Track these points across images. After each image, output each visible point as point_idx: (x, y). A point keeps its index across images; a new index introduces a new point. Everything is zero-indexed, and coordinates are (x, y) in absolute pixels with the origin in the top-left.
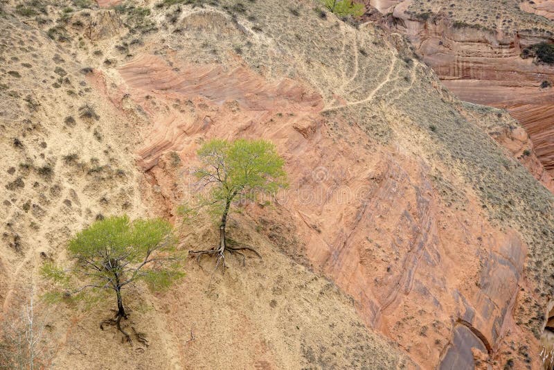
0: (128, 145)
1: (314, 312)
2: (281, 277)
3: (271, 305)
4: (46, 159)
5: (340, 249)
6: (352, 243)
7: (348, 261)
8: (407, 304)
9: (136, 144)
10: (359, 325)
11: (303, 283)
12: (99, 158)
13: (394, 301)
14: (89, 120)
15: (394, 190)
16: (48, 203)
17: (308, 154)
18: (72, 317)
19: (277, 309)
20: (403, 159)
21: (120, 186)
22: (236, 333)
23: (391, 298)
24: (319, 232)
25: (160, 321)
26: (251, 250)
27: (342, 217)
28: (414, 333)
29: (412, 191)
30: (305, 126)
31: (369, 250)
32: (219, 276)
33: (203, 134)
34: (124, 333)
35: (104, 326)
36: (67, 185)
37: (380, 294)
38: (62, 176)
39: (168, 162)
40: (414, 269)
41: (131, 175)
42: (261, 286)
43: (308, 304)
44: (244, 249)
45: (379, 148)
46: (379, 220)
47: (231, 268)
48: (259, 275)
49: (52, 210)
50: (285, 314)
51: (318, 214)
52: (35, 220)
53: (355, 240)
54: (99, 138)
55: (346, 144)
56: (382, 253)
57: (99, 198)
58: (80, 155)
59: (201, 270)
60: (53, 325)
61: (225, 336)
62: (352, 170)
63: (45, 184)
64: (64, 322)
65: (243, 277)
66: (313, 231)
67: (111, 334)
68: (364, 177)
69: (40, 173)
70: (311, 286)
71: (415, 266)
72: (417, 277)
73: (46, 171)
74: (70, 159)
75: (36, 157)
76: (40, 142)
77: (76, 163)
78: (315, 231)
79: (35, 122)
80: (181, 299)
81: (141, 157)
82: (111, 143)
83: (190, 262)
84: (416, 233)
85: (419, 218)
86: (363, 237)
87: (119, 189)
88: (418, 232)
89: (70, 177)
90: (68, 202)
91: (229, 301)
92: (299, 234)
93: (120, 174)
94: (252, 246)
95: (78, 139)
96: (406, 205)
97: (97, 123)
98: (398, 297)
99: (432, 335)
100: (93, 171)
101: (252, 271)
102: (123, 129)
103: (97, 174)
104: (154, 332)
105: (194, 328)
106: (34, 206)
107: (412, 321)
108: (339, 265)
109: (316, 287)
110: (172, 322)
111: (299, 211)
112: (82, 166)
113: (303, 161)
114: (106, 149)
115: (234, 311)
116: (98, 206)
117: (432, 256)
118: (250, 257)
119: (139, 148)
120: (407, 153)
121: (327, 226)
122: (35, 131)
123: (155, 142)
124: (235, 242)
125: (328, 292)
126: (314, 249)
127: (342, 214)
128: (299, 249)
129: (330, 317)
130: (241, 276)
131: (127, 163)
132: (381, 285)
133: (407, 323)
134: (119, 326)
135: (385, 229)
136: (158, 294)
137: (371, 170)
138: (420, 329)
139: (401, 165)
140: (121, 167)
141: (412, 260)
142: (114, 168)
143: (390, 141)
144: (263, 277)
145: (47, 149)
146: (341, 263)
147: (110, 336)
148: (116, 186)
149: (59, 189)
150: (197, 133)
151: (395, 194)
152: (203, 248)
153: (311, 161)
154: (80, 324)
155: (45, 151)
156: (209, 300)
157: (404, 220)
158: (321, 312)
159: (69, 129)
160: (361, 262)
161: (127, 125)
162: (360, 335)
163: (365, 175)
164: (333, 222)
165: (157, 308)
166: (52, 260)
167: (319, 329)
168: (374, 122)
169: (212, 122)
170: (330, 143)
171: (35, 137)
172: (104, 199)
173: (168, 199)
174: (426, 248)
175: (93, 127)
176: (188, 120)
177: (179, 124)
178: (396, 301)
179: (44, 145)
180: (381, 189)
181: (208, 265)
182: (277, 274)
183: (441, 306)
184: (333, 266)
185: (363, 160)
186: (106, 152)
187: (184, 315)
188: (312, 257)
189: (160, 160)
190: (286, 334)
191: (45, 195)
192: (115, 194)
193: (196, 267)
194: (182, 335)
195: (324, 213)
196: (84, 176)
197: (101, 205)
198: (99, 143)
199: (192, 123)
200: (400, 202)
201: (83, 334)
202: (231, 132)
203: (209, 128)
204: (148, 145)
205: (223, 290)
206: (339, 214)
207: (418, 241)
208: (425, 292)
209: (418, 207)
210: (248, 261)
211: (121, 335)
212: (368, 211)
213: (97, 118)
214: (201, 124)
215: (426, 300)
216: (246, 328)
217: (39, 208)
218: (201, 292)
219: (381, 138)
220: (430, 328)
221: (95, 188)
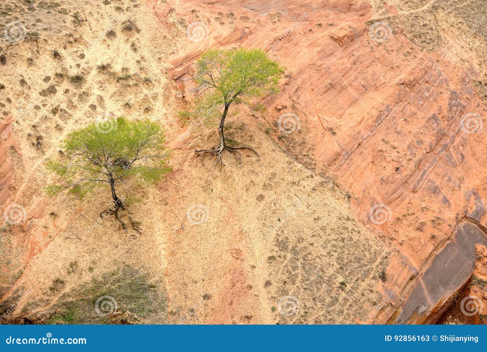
0: (162, 55)
1: (302, 207)
2: (274, 175)
3: (257, 199)
4: (81, 68)
5: (352, 150)
6: (368, 144)
7: (359, 161)
8: (412, 201)
9: (170, 54)
10: (348, 219)
11: (296, 180)
12: (131, 67)
13: (398, 198)
14: (129, 33)
15: (427, 94)
16: (75, 107)
17: (340, 61)
18: (77, 207)
19: (264, 202)
20: (447, 65)
21: (145, 91)
22: (221, 223)
23: (395, 195)
24: (334, 134)
25: (157, 212)
26: (251, 150)
27: (363, 120)
28: (411, 228)
29: (446, 95)
30: (341, 35)
31: (381, 151)
32: (217, 172)
33: (239, 44)
34: (121, 222)
35: (103, 215)
36: (96, 92)
37: (384, 192)
38: (94, 84)
39: (196, 71)
40: (431, 169)
41: (159, 82)
42: (252, 182)
43: (297, 199)
44: (244, 148)
45: (421, 55)
46: (404, 122)
47: (227, 165)
48: (253, 172)
49: (77, 114)
50: (269, 208)
51: (339, 117)
52: (60, 122)
53: (371, 141)
54: (135, 50)
55: (384, 52)
56: (396, 154)
57: (122, 103)
58: (112, 65)
59: (203, 167)
60: (58, 213)
61: (211, 226)
62: (383, 76)
63: (75, 91)
64: (68, 212)
65: (237, 174)
66: (328, 133)
67: (109, 222)
68: (395, 83)
69: (71, 82)
70: (304, 183)
71: (432, 167)
72: (432, 176)
73: (78, 80)
74: (103, 68)
75: (71, 67)
76: (78, 54)
77: (109, 72)
78: (330, 133)
79: (76, 36)
80: (180, 193)
81: (172, 66)
82: (146, 54)
83: (195, 160)
84: (441, 135)
85: (448, 121)
86: (380, 139)
87: (143, 95)
88: (444, 135)
89: (100, 85)
90: (93, 107)
91: (221, 195)
92: (311, 135)
93: (147, 81)
94: (253, 146)
95: (114, 51)
96: (437, 109)
97: (137, 35)
98: (404, 195)
99: (429, 230)
100: (121, 79)
101: (246, 168)
102: (161, 41)
103: (125, 82)
104: (149, 221)
105: (186, 219)
106: (61, 110)
107: (412, 217)
108: (348, 164)
109: (309, 184)
110: (169, 213)
111: (320, 115)
112: (113, 74)
113: (333, 69)
114: (139, 59)
115: (224, 204)
116: (122, 110)
117: (455, 157)
118: (248, 156)
119: (172, 58)
120: (454, 59)
121: (344, 129)
122: (76, 44)
123: (188, 51)
124: (236, 142)
125: (321, 189)
126: (323, 150)
127: (364, 118)
128: (307, 149)
129: (317, 211)
130: (235, 173)
131: (157, 71)
132: (386, 183)
133: (406, 219)
134: (116, 215)
135: (406, 131)
136: (161, 188)
137: (403, 76)
138: (417, 225)
139: (443, 71)
140: (150, 75)
141: (430, 160)
142: (143, 76)
143: (436, 48)
144: (257, 174)
145: (85, 60)
146: (350, 163)
147: (108, 224)
148: (141, 92)
149: (87, 95)
150: (232, 43)
151: (427, 98)
152: (207, 148)
153: (341, 68)
154: (83, 213)
155: (82, 62)
156: (204, 194)
157: (430, 123)
158: (308, 206)
159: (109, 41)
160: (372, 162)
161: (165, 37)
162: (346, 228)
163: (396, 81)
164: (351, 125)
165: (157, 201)
166: (69, 158)
167: (303, 222)
168: (424, 30)
169: (251, 33)
170: (368, 50)
171: (75, 49)
172: (127, 104)
173: (190, 103)
174: (451, 150)
175: (131, 40)
176: (225, 31)
177: (216, 35)
178: (400, 199)
179: (82, 56)
180: (412, 94)
181: (209, 163)
182: (271, 171)
183: (450, 203)
184: (342, 165)
185: (398, 67)
186: (138, 62)
187: (180, 207)
188: (319, 157)
189: (190, 69)
190: (264, 225)
191: (73, 101)
192: (138, 100)
193: (200, 165)
194: (174, 224)
195: (346, 116)
196: (114, 84)
197: (124, 109)
198: (134, 54)
199: (228, 34)
200: (431, 106)
201: (83, 222)
202: (266, 42)
203: (247, 38)
204: (182, 54)
205: (218, 185)
206: (361, 116)
207: (442, 142)
208: (435, 191)
209: (450, 110)
210: (245, 159)
211: (118, 224)
212: (392, 114)
213: (138, 31)
214: (238, 35)
215: (433, 199)
216: (231, 219)
217: (66, 112)
218: (199, 187)
219: (428, 46)
220: (429, 224)
221: (121, 94)
